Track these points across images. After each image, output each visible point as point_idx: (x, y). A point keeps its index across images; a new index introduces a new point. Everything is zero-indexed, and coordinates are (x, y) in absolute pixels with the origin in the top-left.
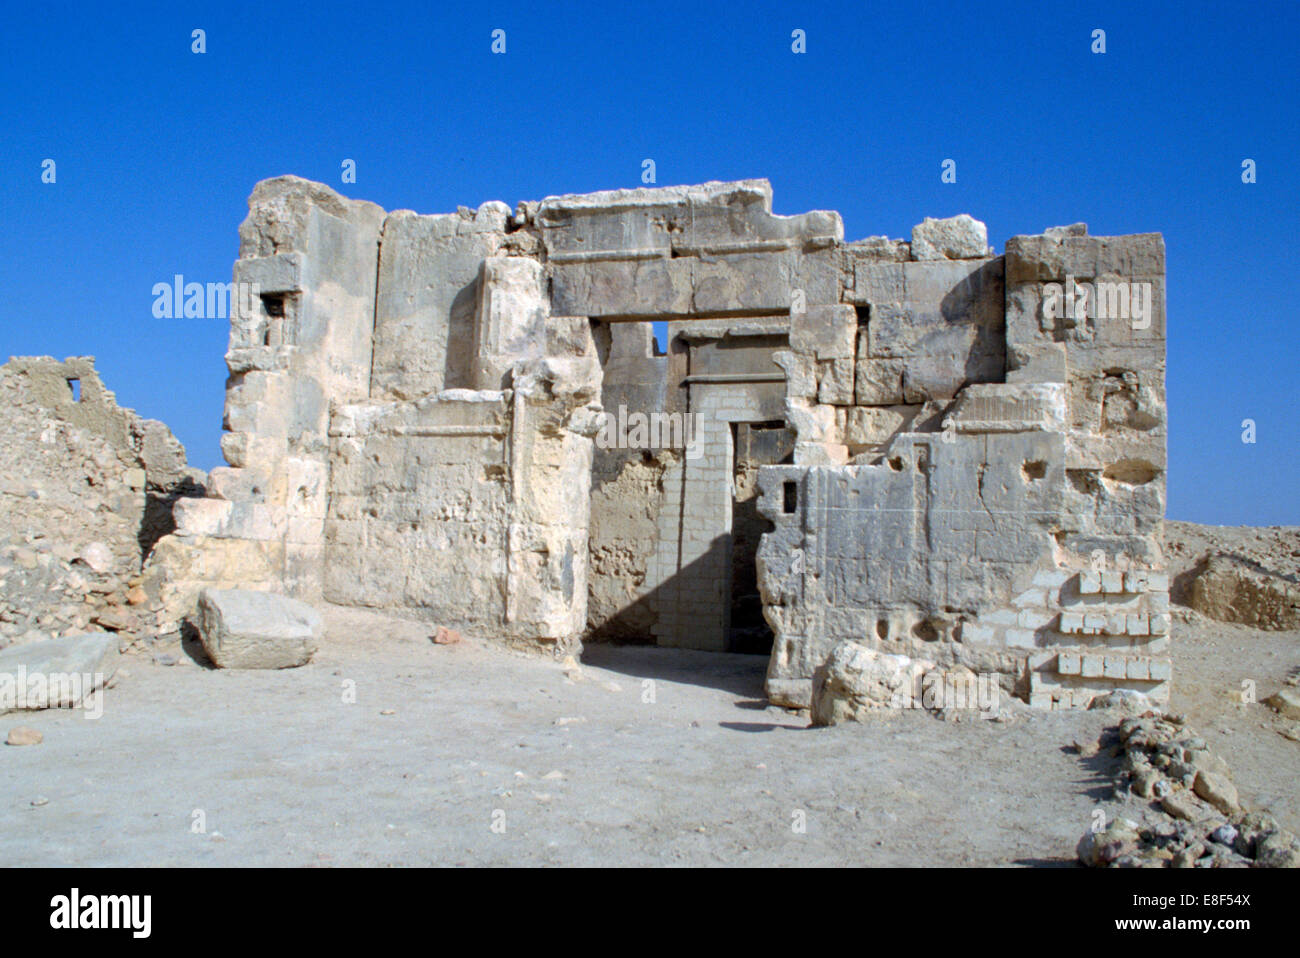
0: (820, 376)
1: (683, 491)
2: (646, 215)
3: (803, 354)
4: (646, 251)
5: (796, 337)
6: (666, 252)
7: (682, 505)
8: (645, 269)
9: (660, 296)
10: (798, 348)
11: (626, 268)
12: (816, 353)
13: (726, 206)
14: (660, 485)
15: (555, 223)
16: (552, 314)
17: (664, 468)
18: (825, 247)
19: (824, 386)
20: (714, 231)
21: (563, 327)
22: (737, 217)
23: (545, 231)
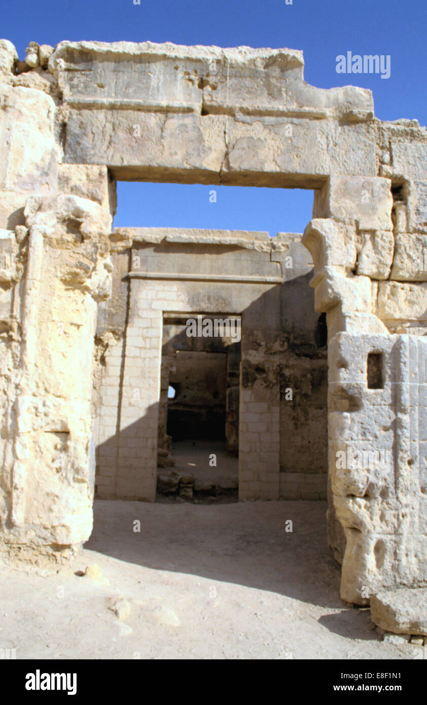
0: (360, 246)
1: (123, 366)
2: (176, 68)
3: (344, 222)
4: (176, 104)
5: (337, 205)
6: (198, 108)
7: (122, 377)
8: (174, 122)
9: (190, 151)
10: (339, 216)
11: (153, 120)
12: (357, 223)
13: (262, 69)
14: (103, 360)
15: (73, 66)
16: (64, 161)
17: (107, 346)
18: (362, 121)
19: (364, 257)
20: (249, 92)
21: (78, 174)
22: (273, 81)
23: (61, 73)
